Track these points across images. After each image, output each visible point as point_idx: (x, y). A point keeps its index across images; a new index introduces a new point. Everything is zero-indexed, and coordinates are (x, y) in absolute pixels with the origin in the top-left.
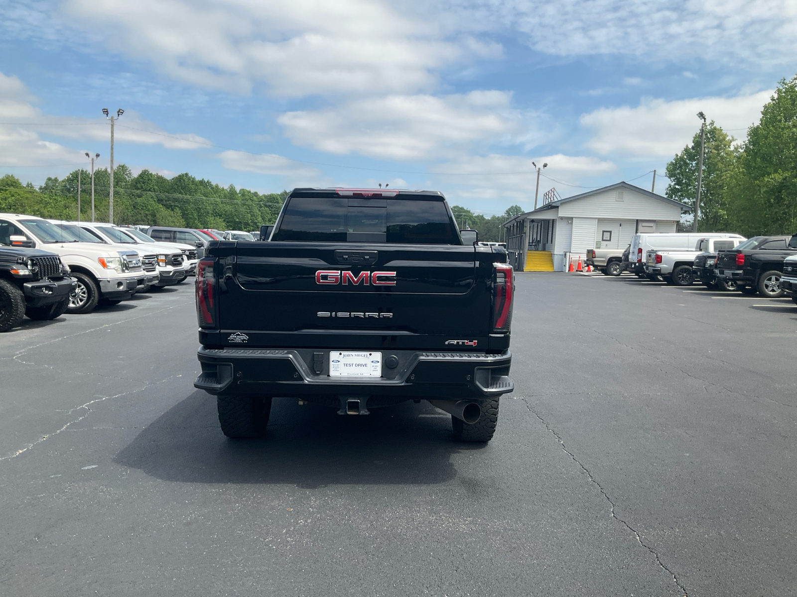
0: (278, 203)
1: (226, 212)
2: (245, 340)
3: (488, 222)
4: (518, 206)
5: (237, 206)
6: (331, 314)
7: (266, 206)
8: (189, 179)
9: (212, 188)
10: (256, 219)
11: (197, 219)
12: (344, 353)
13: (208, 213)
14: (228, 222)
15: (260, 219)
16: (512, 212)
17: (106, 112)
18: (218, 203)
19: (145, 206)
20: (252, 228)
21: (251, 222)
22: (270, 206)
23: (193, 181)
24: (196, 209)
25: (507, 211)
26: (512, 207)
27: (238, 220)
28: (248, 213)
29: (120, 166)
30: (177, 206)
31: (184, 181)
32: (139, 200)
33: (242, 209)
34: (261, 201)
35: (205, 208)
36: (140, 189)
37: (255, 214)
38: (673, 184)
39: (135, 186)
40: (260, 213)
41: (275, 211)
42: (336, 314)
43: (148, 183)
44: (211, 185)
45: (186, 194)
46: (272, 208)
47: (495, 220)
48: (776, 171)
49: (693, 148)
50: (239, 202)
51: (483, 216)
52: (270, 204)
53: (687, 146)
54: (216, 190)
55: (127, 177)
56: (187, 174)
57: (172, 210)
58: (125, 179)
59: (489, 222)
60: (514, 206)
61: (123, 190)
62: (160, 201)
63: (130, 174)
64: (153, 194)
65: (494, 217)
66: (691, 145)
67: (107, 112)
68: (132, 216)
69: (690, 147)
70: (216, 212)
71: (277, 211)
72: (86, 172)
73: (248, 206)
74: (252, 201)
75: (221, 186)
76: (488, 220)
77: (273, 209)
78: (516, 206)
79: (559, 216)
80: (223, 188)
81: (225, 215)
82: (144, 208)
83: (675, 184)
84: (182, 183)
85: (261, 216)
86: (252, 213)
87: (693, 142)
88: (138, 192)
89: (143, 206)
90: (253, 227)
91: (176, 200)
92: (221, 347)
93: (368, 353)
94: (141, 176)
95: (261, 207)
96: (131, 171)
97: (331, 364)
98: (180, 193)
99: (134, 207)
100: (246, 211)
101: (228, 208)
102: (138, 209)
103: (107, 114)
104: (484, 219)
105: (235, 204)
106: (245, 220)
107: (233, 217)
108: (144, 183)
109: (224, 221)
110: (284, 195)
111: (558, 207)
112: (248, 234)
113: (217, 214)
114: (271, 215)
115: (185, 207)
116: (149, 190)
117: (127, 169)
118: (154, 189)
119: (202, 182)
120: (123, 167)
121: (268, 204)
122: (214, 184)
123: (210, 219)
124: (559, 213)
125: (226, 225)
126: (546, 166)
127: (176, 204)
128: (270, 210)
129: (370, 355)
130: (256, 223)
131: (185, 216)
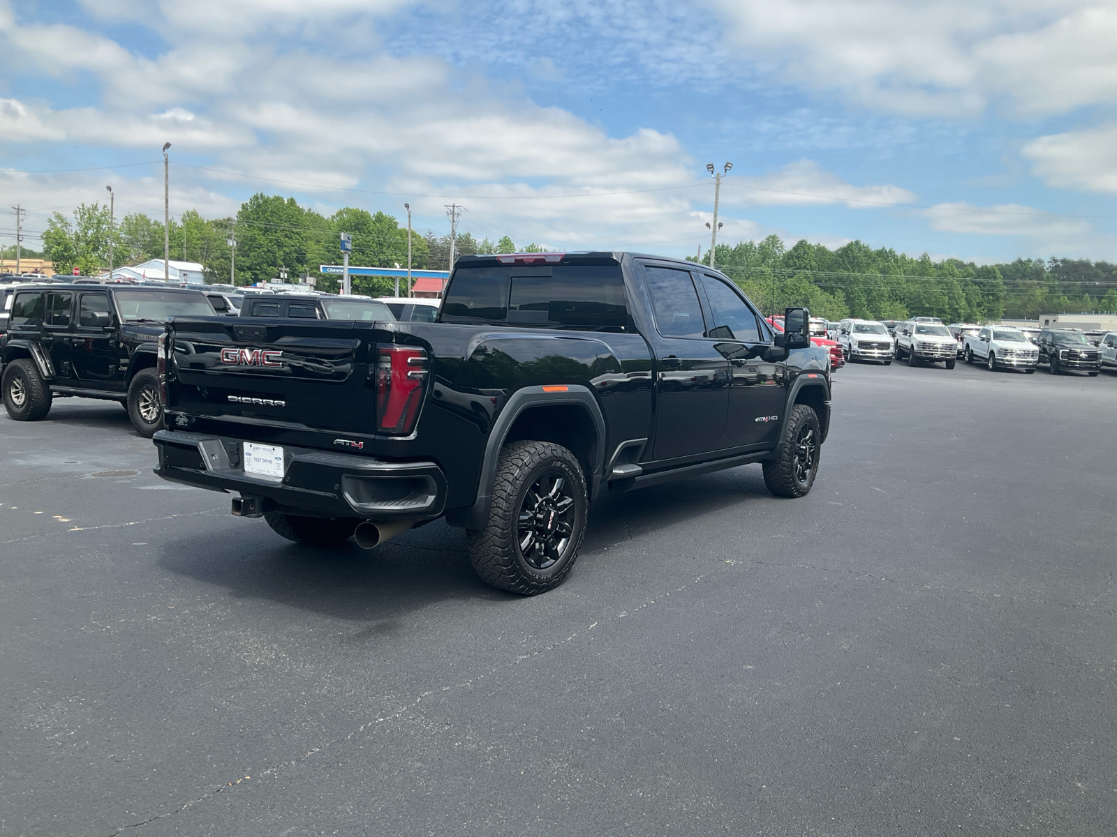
0: (995, 278)
1: (911, 294)
2: (185, 423)
5: (927, 285)
6: (238, 399)
7: (976, 283)
8: (860, 249)
9: (896, 261)
10: (957, 304)
11: (866, 306)
13: (882, 295)
14: (912, 309)
15: (963, 303)
17: (710, 167)
18: (900, 281)
19: (796, 289)
20: (949, 317)
21: (949, 308)
22: (982, 283)
23: (867, 253)
24: (866, 291)
27: (928, 305)
28: (944, 295)
29: (770, 237)
30: (841, 288)
31: (852, 251)
32: (789, 281)
33: (937, 290)
34: (968, 276)
35: (879, 290)
36: (792, 266)
37: (956, 295)
39: (786, 263)
40: (964, 294)
41: (988, 290)
42: (241, 400)
43: (803, 258)
44: (894, 255)
45: (854, 271)
46: (984, 286)
50: (931, 279)
52: (982, 280)
54: (901, 262)
55: (777, 251)
56: (857, 243)
57: (832, 293)
58: (776, 253)
61: (769, 269)
62: (817, 281)
63: (782, 247)
64: (808, 272)
67: (712, 167)
68: (778, 303)
70: (897, 295)
71: (992, 290)
72: (728, 247)
73: (946, 283)
74: (954, 276)
75: (908, 257)
77: (986, 288)
80: (912, 259)
81: (910, 298)
82: (795, 291)
84: (851, 256)
85: (966, 299)
86: (951, 295)
88: (790, 270)
89: (793, 289)
90: (950, 314)
91: (840, 279)
94: (795, 249)
95: (966, 285)
96: (783, 244)
97: (245, 456)
98: (848, 270)
99: (782, 291)
100: (942, 292)
101: (914, 288)
102: (787, 293)
103: (712, 172)
105: (924, 282)
106: (938, 305)
107: (921, 301)
108: (798, 258)
109: (907, 307)
110: (1017, 266)
112: (943, 326)
113: (895, 297)
114: (983, 297)
115: (851, 288)
116: (805, 268)
117: (778, 241)
118: (810, 265)
119: (881, 253)
120: (774, 237)
121: (977, 280)
122: (899, 253)
123: (885, 305)
125: (908, 313)
127: (840, 285)
128: (981, 290)
129: (276, 450)
130: (956, 310)
131: (849, 300)
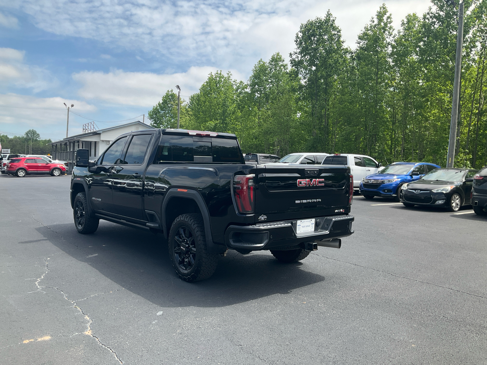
2: (265, 219)
3: (11, 140)
4: (34, 130)
6: (300, 202)
12: (302, 221)
16: (30, 134)
25: (26, 133)
26: (30, 131)
38: (152, 123)
42: (302, 201)
47: (17, 139)
48: (211, 120)
49: (162, 103)
51: (7, 136)
53: (159, 102)
59: (13, 141)
60: (31, 130)
65: (15, 137)
66: (161, 102)
69: (161, 103)
76: (11, 139)
78: (33, 130)
79: (101, 139)
83: (154, 123)
87: (162, 100)
92: (255, 224)
93: (310, 220)
97: (297, 226)
104: (8, 138)
111: (100, 134)
124: (101, 138)
126: (73, 106)
129: (311, 220)
